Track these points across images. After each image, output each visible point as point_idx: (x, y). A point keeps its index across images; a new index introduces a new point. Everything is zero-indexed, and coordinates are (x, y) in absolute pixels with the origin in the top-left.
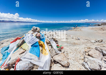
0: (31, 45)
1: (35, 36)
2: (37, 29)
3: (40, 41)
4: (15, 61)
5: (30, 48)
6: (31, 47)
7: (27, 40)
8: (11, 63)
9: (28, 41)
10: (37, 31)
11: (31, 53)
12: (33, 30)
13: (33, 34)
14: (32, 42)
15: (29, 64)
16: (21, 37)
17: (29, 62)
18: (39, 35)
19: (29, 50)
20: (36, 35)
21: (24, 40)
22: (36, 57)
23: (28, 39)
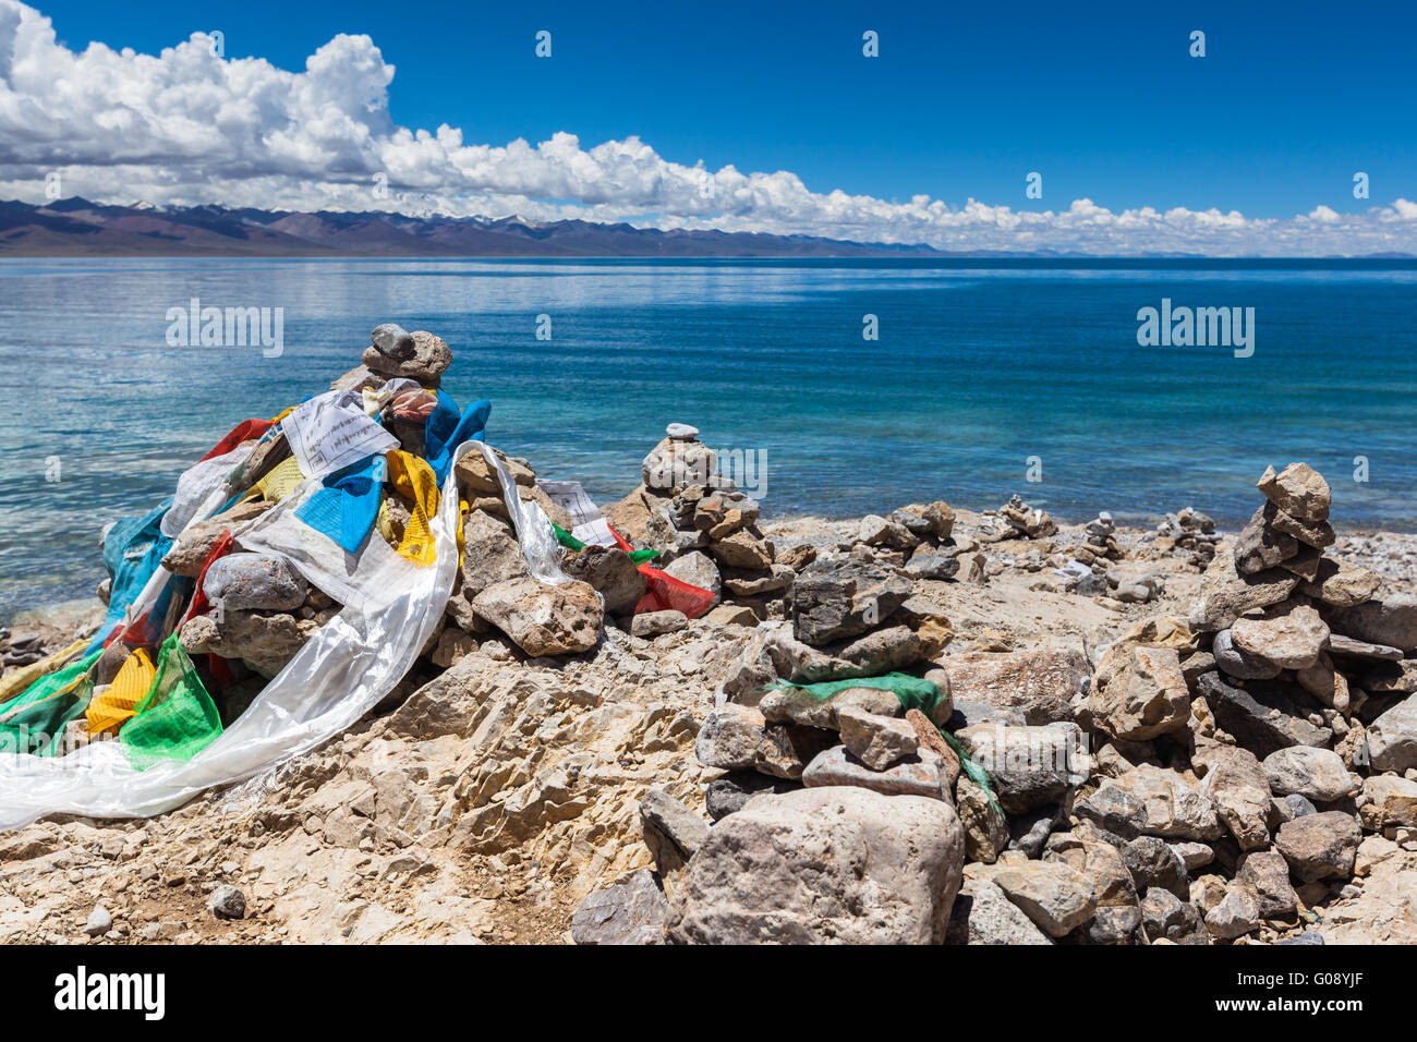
0: (328, 472)
1: (374, 415)
2: (407, 349)
3: (403, 453)
4: (202, 548)
5: (308, 494)
6: (321, 487)
7: (306, 432)
8: (180, 561)
9: (313, 441)
10: (408, 364)
11: (305, 521)
12: (377, 354)
13: (367, 392)
14: (337, 453)
15: (275, 570)
16: (268, 421)
17: (281, 561)
18: (411, 407)
19: (301, 502)
20: (390, 403)
21: (283, 437)
22: (334, 553)
23: (311, 423)
